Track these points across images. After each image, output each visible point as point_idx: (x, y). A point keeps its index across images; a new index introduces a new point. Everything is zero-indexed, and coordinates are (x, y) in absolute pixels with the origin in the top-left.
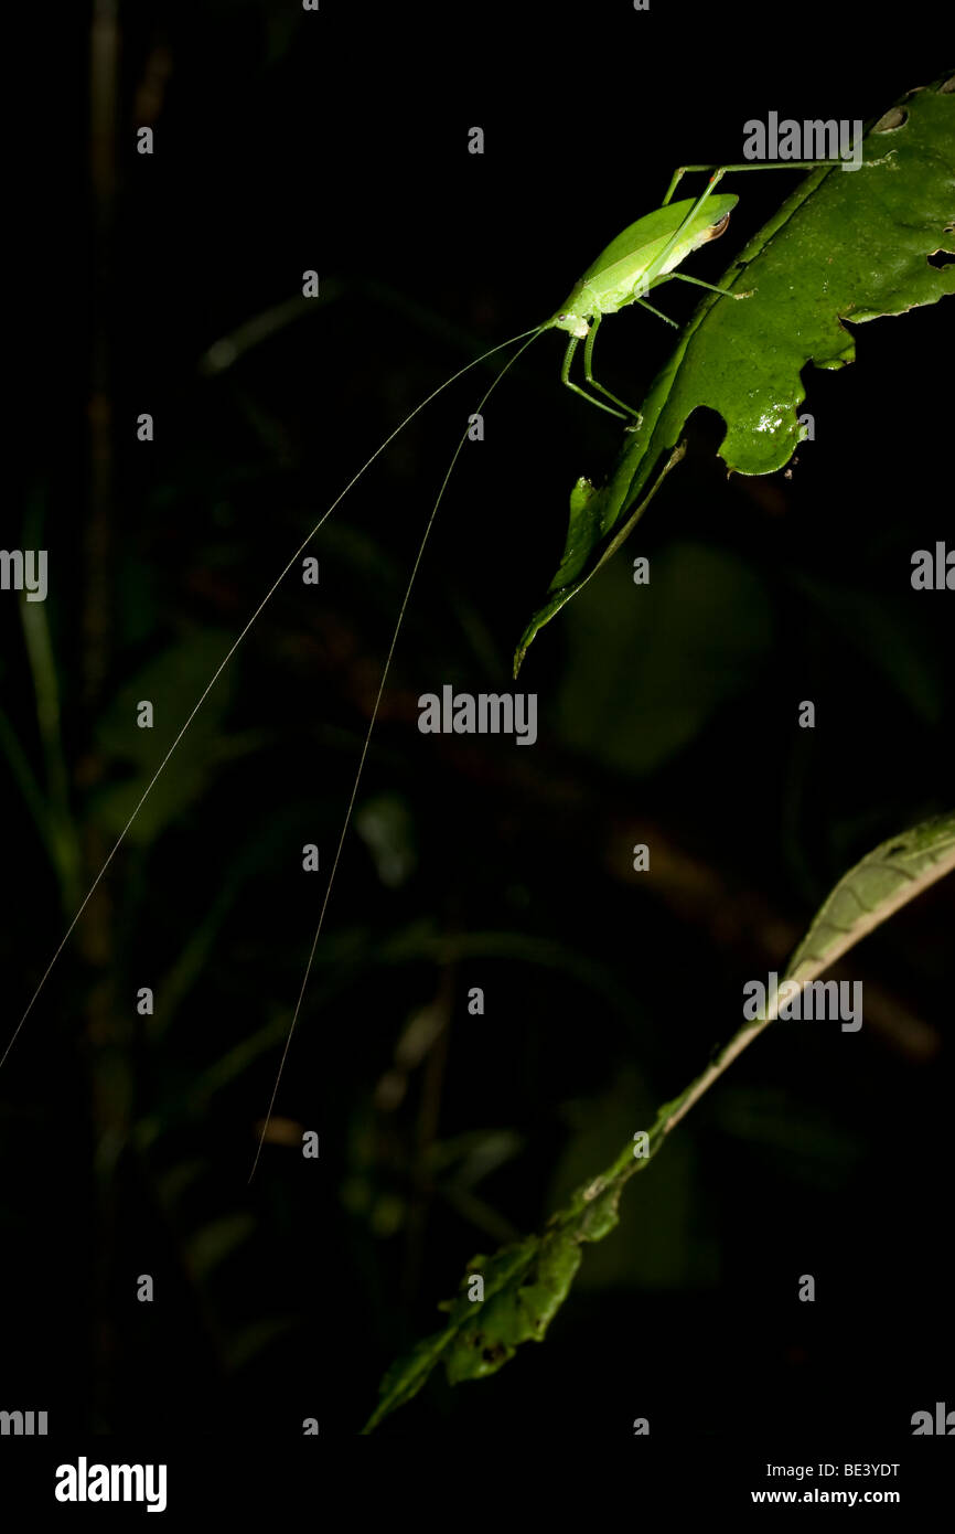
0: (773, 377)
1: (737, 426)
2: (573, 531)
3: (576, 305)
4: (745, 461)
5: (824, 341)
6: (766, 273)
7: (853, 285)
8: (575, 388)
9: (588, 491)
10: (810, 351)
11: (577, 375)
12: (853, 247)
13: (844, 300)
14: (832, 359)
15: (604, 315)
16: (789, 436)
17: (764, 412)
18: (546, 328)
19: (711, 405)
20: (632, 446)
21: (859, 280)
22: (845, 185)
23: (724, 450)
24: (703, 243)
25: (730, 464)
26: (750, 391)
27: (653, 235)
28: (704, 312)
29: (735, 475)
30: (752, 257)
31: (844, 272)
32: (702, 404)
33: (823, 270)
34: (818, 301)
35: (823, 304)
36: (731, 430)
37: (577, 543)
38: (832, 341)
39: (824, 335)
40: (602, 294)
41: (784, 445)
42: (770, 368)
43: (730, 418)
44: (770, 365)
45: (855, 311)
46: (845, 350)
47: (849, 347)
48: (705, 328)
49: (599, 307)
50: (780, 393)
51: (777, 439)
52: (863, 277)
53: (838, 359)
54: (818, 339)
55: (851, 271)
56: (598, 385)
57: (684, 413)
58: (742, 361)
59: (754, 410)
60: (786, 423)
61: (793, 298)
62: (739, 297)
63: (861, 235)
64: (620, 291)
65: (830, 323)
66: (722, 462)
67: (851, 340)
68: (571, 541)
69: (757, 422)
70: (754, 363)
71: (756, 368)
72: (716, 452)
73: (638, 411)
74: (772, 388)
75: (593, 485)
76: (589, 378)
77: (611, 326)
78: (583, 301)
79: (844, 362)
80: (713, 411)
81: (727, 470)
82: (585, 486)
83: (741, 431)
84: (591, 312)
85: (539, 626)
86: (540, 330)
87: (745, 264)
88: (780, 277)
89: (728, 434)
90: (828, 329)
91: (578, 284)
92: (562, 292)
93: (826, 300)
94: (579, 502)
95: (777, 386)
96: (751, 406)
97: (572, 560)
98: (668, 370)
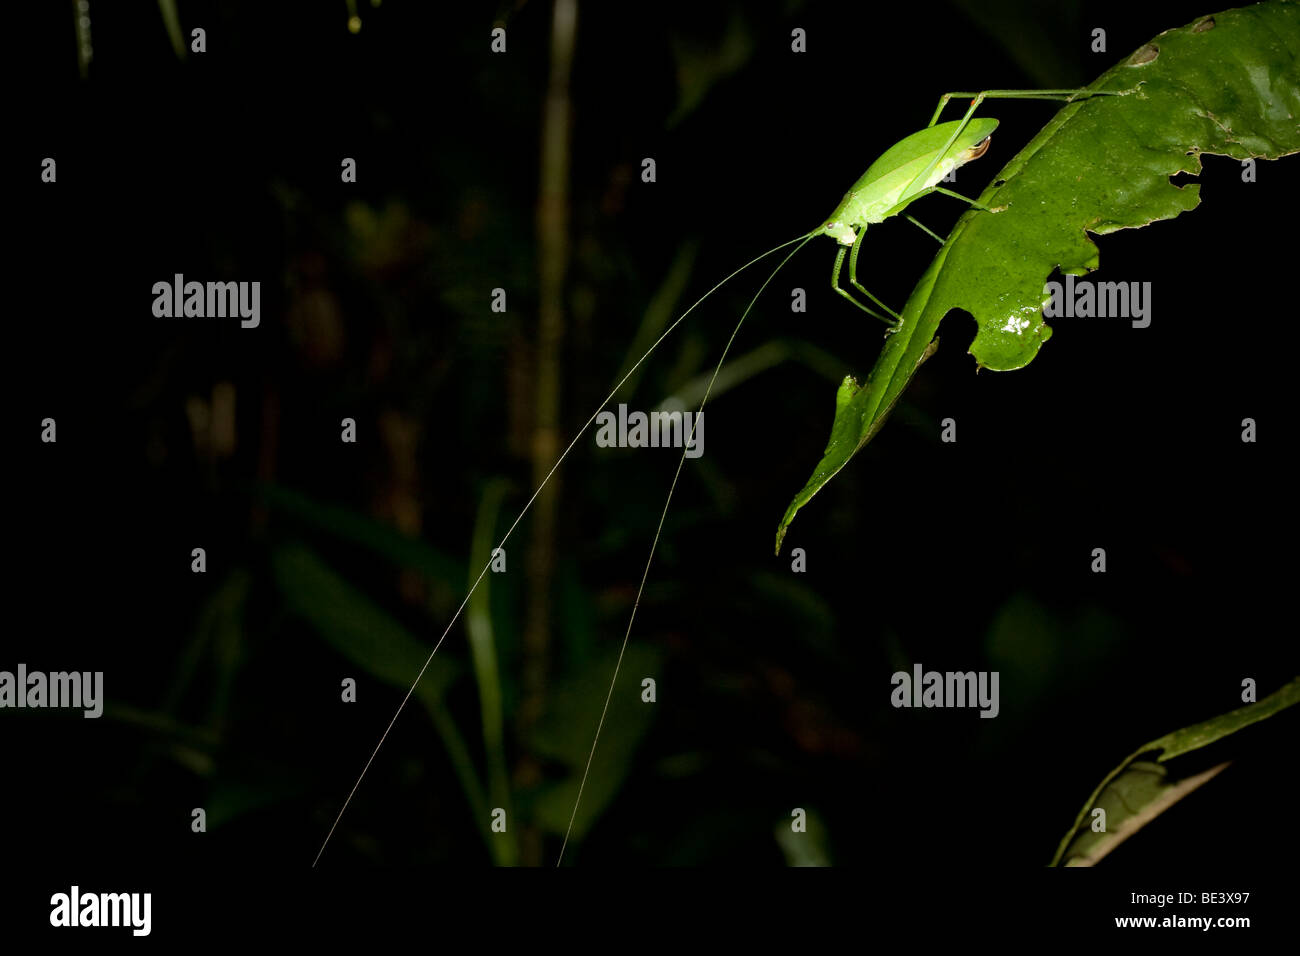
0: (1022, 282)
1: (987, 326)
2: (838, 425)
3: (844, 214)
4: (994, 357)
5: (1071, 251)
6: (1020, 190)
7: (1099, 202)
8: (844, 293)
9: (854, 389)
10: (1058, 259)
11: (844, 282)
12: (1101, 167)
13: (1091, 215)
14: (1077, 267)
15: (870, 225)
16: (1034, 337)
17: (1012, 314)
18: (815, 234)
19: (964, 308)
20: (893, 346)
21: (1105, 197)
22: (1097, 112)
23: (974, 349)
24: (965, 162)
25: (980, 361)
26: (1001, 295)
27: (918, 153)
28: (964, 225)
29: (983, 370)
30: (1011, 176)
31: (1092, 189)
32: (956, 306)
33: (1072, 186)
34: (1067, 215)
35: (1071, 217)
36: (981, 329)
37: (841, 434)
38: (1079, 251)
39: (1070, 246)
40: (868, 205)
41: (1030, 345)
42: (1020, 274)
43: (981, 319)
44: (1019, 271)
45: (1101, 224)
46: (1089, 259)
47: (1094, 256)
48: (963, 239)
49: (865, 216)
50: (1028, 297)
51: (1024, 339)
52: (1109, 194)
53: (1083, 267)
54: (1065, 249)
55: (1098, 188)
56: (861, 288)
57: (940, 314)
58: (994, 268)
59: (1003, 312)
60: (1033, 324)
61: (1044, 212)
62: (995, 211)
63: (1110, 157)
64: (885, 202)
65: (1078, 235)
66: (972, 358)
67: (1096, 250)
68: (835, 433)
69: (1005, 323)
70: (1005, 269)
71: (1007, 274)
72: (968, 349)
73: (899, 313)
74: (1021, 292)
75: (857, 383)
76: (853, 280)
77: (876, 235)
78: (850, 211)
79: (1089, 270)
80: (966, 312)
81: (977, 365)
82: (850, 385)
83: (991, 330)
84: (857, 221)
85: (799, 506)
86: (811, 236)
87: (1003, 182)
88: (1033, 193)
89: (979, 333)
90: (1075, 240)
91: (847, 196)
92: (829, 203)
93: (1074, 214)
94: (846, 398)
95: (1026, 290)
96: (1000, 308)
97: (835, 450)
98: (929, 277)
